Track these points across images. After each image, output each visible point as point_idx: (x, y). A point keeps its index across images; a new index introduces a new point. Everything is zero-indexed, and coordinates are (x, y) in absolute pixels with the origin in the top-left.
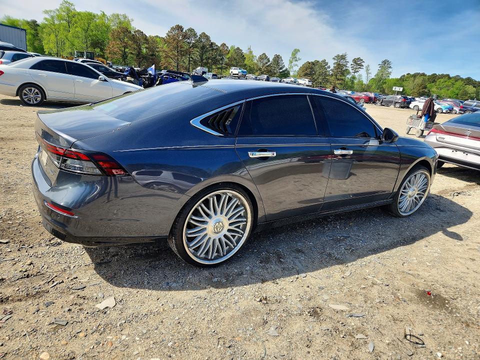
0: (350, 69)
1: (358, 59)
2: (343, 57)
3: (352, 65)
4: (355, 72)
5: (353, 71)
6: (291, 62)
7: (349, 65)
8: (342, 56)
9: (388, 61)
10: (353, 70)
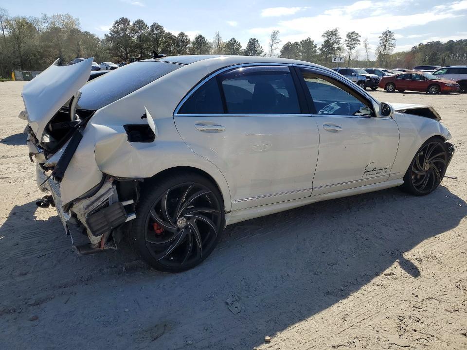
0: (345, 46)
1: (352, 33)
2: (334, 33)
3: (346, 41)
4: (350, 49)
5: (349, 48)
6: (271, 46)
7: (342, 41)
8: (332, 32)
9: (390, 32)
10: (348, 46)
